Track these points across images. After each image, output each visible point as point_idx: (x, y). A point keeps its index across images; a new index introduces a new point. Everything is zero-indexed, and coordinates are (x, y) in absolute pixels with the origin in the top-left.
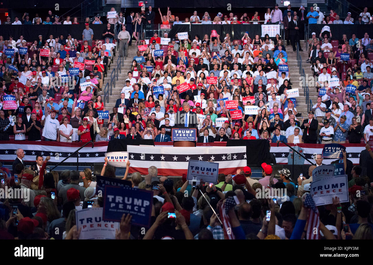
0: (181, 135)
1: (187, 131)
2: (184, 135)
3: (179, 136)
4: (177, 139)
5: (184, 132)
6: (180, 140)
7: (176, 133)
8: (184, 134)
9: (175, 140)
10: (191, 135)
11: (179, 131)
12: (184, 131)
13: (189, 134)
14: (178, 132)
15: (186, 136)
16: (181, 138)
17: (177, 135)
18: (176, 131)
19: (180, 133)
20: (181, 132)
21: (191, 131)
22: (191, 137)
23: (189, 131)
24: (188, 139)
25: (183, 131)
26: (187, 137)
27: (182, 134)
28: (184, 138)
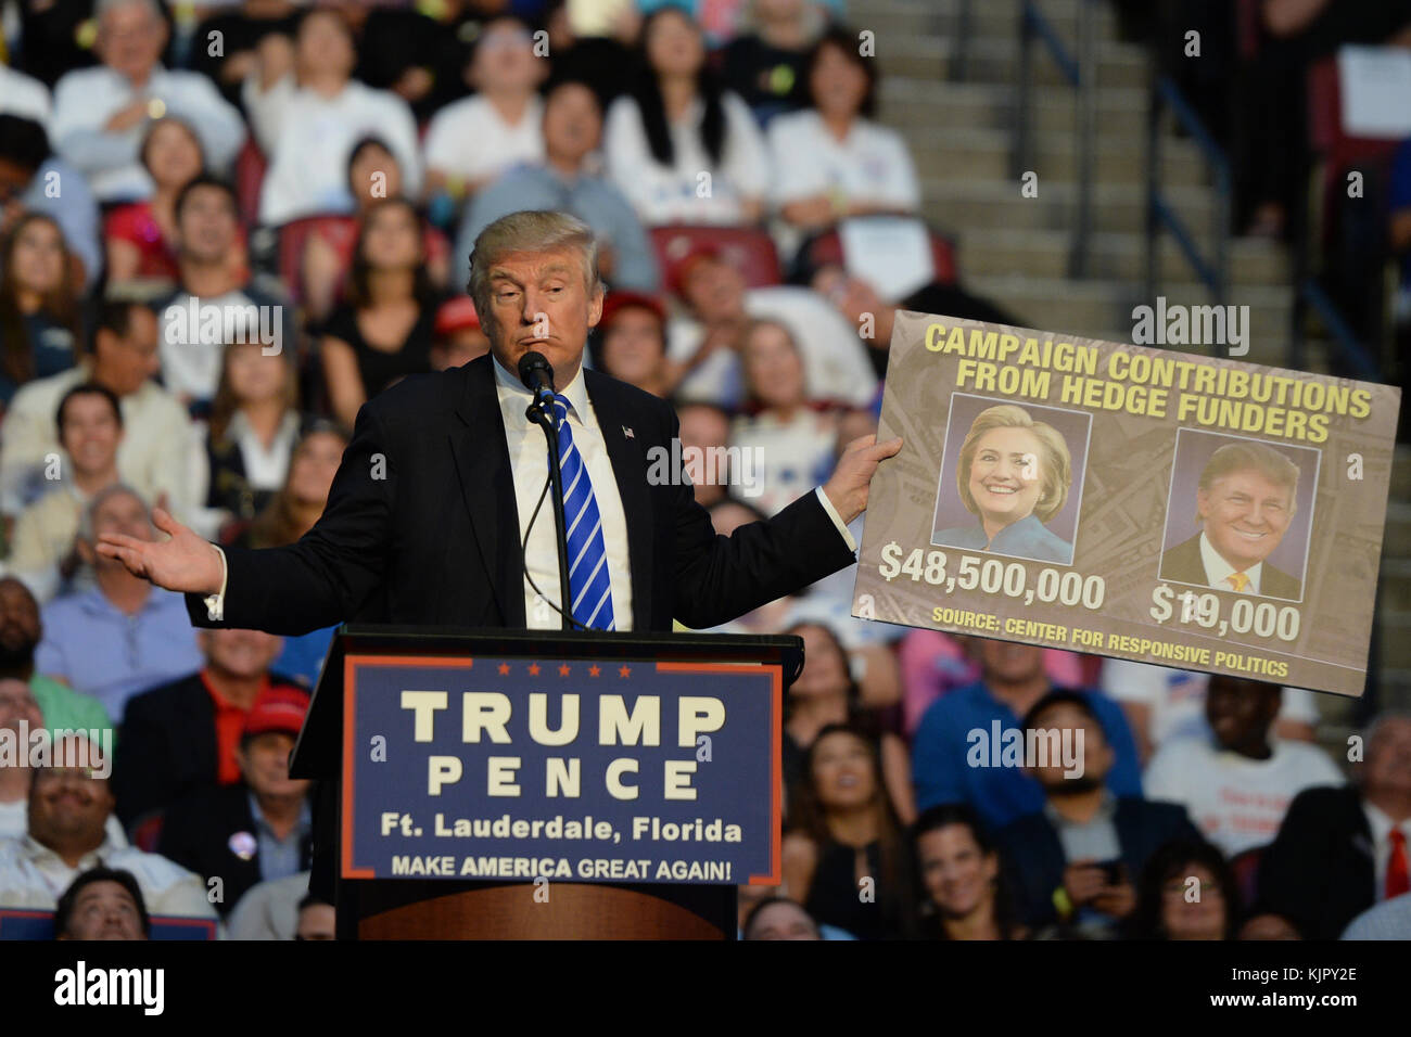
0: (501, 778)
1: (611, 706)
2: (563, 778)
3: (469, 797)
4: (428, 846)
5: (554, 722)
6: (488, 867)
7: (424, 731)
8: (563, 752)
9: (401, 866)
10: (677, 782)
11: (472, 701)
12: (571, 704)
13: (651, 761)
14: (448, 721)
15: (593, 801)
16: (503, 828)
17: (443, 772)
18: (424, 705)
19: (487, 747)
20: (518, 723)
21: (688, 706)
22: (678, 812)
23: (648, 707)
24: (627, 850)
25: (538, 703)
26: (620, 813)
27: (533, 759)
28: (555, 829)
